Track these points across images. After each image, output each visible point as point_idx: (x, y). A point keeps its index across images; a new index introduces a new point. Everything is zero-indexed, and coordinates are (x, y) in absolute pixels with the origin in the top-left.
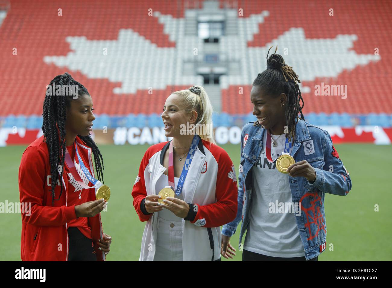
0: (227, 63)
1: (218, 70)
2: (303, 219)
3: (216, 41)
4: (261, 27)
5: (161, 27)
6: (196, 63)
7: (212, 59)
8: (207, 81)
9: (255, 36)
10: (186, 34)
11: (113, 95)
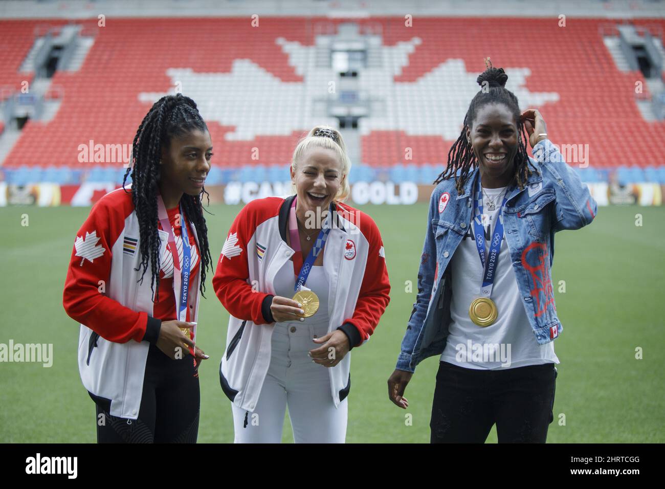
0: (368, 102)
1: (357, 111)
2: (528, 283)
3: (354, 74)
4: (412, 57)
5: (285, 57)
6: (329, 102)
7: (349, 97)
8: (342, 125)
9: (404, 70)
10: (317, 65)
11: (224, 142)
